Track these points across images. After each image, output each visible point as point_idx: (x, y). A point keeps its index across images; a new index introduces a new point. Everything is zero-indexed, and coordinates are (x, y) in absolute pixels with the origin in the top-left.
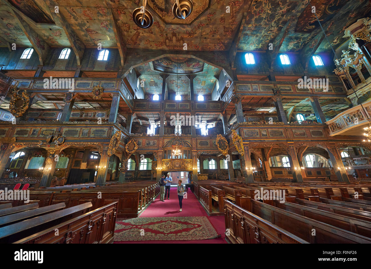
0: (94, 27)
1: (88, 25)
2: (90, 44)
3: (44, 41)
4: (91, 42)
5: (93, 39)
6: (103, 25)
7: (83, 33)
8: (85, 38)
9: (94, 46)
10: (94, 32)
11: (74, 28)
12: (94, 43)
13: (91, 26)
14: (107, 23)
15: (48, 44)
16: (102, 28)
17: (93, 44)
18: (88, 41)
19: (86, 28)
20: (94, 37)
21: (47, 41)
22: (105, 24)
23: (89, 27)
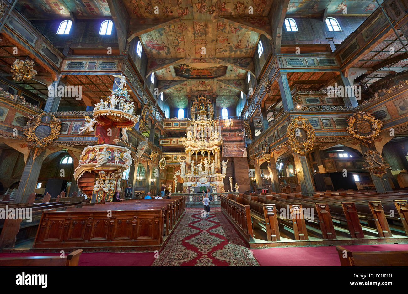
0: (234, 41)
1: (232, 45)
2: (250, 52)
3: (238, 80)
4: (249, 51)
5: (246, 47)
6: (234, 31)
7: (238, 52)
8: (243, 53)
9: (253, 50)
10: (239, 43)
11: (233, 56)
12: (251, 48)
13: (234, 43)
14: (232, 26)
15: (241, 79)
16: (237, 34)
17: (252, 50)
18: (246, 52)
19: (234, 47)
20: (244, 45)
21: (240, 78)
22: (233, 29)
23: (234, 44)
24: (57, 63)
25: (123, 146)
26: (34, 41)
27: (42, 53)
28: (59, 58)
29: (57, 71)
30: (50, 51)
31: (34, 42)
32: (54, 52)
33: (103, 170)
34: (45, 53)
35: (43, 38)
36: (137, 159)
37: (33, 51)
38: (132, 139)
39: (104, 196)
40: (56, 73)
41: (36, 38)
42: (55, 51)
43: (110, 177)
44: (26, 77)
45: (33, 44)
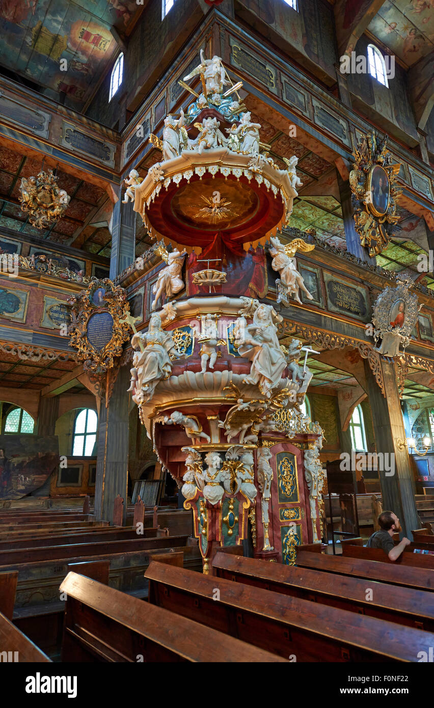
24: (108, 159)
25: (238, 297)
26: (45, 124)
27: (68, 146)
28: (109, 144)
29: (111, 177)
30: (84, 135)
31: (46, 127)
32: (93, 135)
33: (179, 410)
34: (73, 145)
35: (62, 112)
36: (387, 367)
37: (48, 148)
38: (336, 289)
39: (213, 520)
40: (109, 182)
41: (47, 116)
42: (94, 131)
43: (223, 438)
44: (51, 212)
45: (44, 134)
